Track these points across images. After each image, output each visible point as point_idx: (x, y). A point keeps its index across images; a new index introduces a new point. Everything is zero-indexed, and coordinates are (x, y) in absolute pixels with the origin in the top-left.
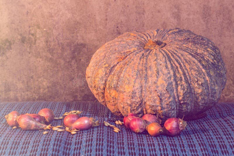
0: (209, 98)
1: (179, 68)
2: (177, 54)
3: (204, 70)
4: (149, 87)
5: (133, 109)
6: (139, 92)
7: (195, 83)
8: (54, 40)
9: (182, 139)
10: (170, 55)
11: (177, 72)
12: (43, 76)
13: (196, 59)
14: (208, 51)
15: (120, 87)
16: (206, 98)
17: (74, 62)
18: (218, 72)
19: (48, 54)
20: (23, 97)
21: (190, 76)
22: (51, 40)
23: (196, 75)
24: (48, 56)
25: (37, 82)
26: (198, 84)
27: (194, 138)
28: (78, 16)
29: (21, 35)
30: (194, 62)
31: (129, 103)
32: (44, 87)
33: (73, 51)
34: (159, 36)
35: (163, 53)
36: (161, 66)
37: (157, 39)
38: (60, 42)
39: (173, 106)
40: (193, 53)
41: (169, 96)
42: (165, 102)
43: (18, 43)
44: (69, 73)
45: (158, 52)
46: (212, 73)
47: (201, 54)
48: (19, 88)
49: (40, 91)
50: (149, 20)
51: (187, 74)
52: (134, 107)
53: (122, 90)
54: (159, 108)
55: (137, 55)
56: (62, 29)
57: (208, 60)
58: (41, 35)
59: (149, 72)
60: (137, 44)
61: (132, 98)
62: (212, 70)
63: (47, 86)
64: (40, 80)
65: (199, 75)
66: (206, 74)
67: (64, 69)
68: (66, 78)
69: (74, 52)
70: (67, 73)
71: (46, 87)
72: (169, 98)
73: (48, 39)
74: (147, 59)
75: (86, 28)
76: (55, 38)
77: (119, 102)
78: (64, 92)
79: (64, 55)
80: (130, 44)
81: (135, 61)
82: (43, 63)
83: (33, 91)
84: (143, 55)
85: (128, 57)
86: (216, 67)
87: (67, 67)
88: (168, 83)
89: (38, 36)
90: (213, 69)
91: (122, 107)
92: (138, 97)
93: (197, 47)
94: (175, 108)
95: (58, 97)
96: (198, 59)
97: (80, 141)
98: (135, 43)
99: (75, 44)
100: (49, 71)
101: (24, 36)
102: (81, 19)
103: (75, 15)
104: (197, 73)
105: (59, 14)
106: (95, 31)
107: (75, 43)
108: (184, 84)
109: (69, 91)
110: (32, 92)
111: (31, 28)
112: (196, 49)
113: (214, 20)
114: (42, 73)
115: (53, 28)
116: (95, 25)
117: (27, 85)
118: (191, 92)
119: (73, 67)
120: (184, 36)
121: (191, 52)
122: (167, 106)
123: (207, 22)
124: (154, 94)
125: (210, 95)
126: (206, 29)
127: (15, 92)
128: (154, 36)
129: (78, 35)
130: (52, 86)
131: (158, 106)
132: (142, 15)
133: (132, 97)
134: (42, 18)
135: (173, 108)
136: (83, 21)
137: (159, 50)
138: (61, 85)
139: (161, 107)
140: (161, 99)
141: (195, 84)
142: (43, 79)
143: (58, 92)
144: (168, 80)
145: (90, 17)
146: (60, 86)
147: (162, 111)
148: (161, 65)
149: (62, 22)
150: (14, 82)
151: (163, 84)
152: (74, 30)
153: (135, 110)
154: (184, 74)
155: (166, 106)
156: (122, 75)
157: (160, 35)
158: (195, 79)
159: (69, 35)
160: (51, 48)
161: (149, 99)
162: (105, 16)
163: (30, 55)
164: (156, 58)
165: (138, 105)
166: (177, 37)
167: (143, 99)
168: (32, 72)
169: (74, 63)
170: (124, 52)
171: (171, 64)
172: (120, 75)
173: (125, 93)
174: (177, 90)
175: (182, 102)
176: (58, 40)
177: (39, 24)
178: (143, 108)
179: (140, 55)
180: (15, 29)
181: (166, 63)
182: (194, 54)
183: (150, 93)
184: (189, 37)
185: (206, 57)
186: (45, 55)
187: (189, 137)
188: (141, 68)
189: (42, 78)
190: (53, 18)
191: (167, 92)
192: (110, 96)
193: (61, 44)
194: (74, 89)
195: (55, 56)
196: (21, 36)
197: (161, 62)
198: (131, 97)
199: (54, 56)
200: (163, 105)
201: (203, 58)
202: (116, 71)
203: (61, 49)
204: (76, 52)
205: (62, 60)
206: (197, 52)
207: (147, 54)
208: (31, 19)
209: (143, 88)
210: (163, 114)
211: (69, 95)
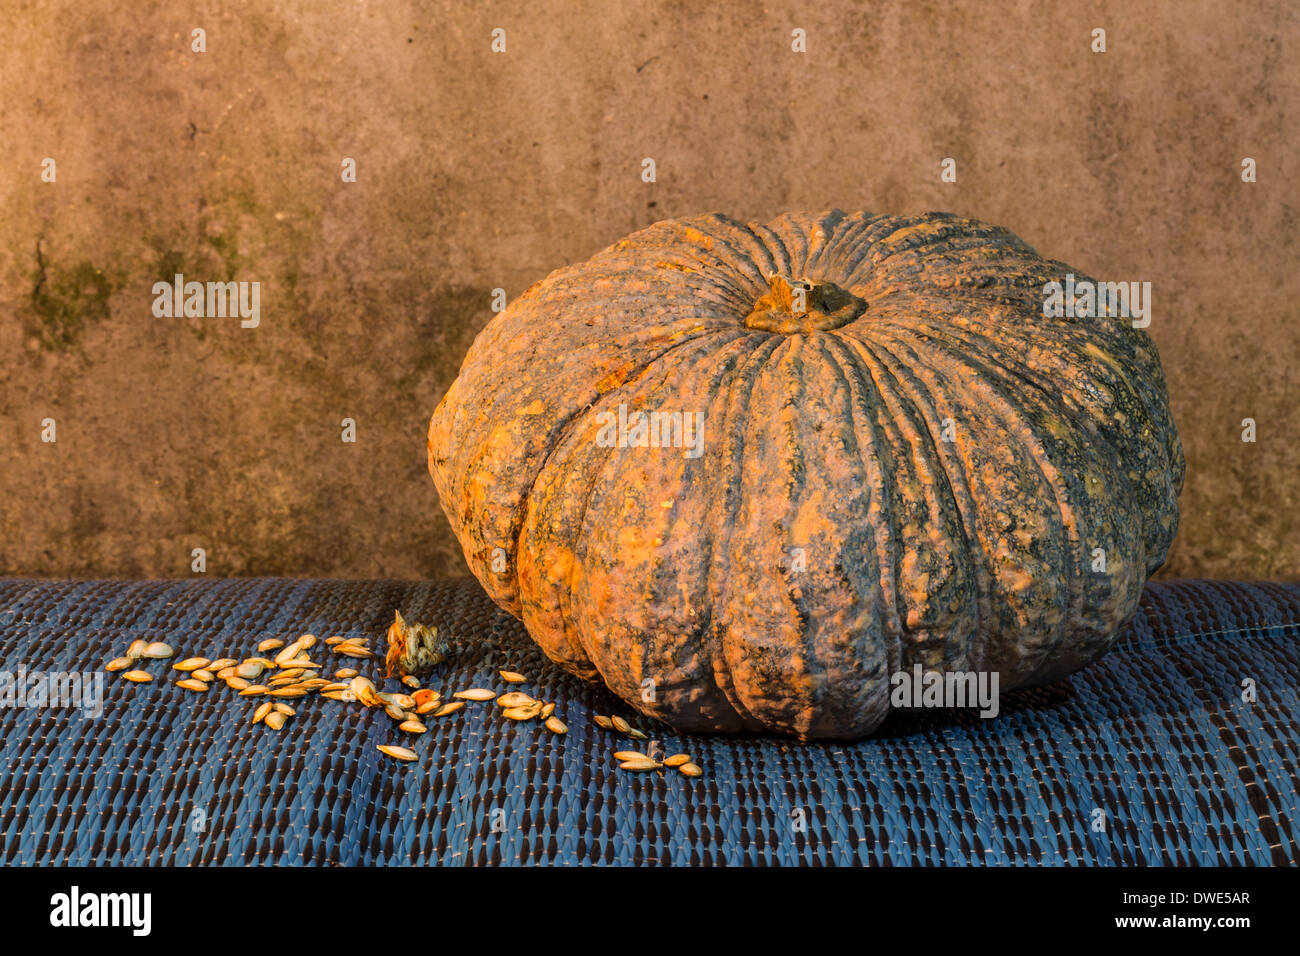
0: (1073, 619)
1: (916, 450)
2: (917, 372)
3: (1050, 471)
4: (748, 550)
5: (658, 655)
6: (691, 573)
7: (997, 535)
8: (325, 270)
9: (962, 763)
10: (876, 374)
11: (904, 472)
12: (271, 453)
13: (1014, 402)
14: (1085, 358)
15: (594, 535)
16: (1055, 619)
17: (429, 383)
18: (1133, 475)
19: (299, 339)
20: (166, 561)
21: (974, 496)
22: (312, 272)
23: (1006, 492)
24: (297, 349)
25: (239, 486)
26: (1014, 545)
27: (1022, 759)
28: (450, 147)
29: (158, 243)
30: (1002, 424)
31: (635, 624)
32: (274, 512)
33: (423, 325)
34: (833, 257)
35: (841, 359)
36: (822, 437)
37: (819, 272)
38: (356, 279)
39: (873, 655)
40: (999, 370)
41: (849, 601)
42: (827, 631)
43: (140, 287)
44: (404, 439)
45: (811, 357)
46: (1094, 486)
47: (1043, 376)
48: (145, 518)
49: (257, 533)
50: (814, 168)
51: (958, 488)
52: (665, 648)
53: (601, 549)
54: (796, 663)
55: (698, 365)
56: (367, 212)
57: (1082, 408)
58: (262, 245)
59: (754, 466)
60: (709, 297)
61: (656, 600)
62: (1095, 466)
63: (291, 507)
64: (253, 474)
65: (1021, 497)
66: (1061, 494)
67: (378, 416)
68: (388, 465)
69: (427, 332)
70: (395, 441)
71: (286, 511)
72: (852, 612)
73: (297, 266)
74: (747, 393)
75: (492, 207)
76: (331, 258)
77: (585, 612)
78: (375, 538)
79: (380, 346)
80: (671, 297)
81: (684, 395)
82: (273, 388)
83: (219, 533)
84: (730, 365)
85: (653, 367)
86: (1123, 452)
87: (394, 411)
88: (848, 531)
89: (244, 251)
90: (1102, 460)
91: (598, 643)
92: (686, 596)
93: (1028, 334)
94: (879, 665)
95: (345, 564)
96: (1026, 405)
97: (446, 772)
98: (701, 293)
99: (433, 291)
100: (300, 427)
101: (175, 249)
102: (465, 163)
103: (434, 144)
104: (1011, 486)
105: (352, 140)
106: (537, 225)
107: (437, 287)
108: (940, 540)
109: (402, 531)
110: (211, 539)
111: (209, 209)
112: (1022, 345)
113: (1145, 172)
114: (264, 437)
115: (324, 208)
116: (538, 191)
117: (186, 503)
118: (970, 586)
119: (422, 407)
120: (966, 266)
121: (993, 361)
122: (838, 654)
123: (1108, 179)
124: (773, 589)
125: (1079, 602)
126: (1105, 212)
127: (129, 538)
128: (805, 252)
129: (451, 242)
130: (318, 506)
131: (787, 653)
132: (778, 141)
133: (653, 593)
134: (268, 155)
135: (867, 667)
136: (474, 175)
137: (822, 342)
138: (360, 502)
139: (804, 657)
140: (805, 617)
141: (995, 543)
142: (269, 469)
143: (346, 539)
144: (850, 514)
145: (513, 152)
146: (356, 507)
147: (807, 681)
148: (819, 428)
149: (368, 179)
150: (123, 484)
151: (822, 536)
152: (429, 221)
153: (666, 662)
154: (943, 486)
155: (831, 653)
156: (609, 472)
157: (841, 250)
158: (1001, 517)
159: (406, 246)
160: (311, 308)
161: (742, 613)
162: (589, 145)
163: (202, 348)
164: (795, 388)
165: (682, 640)
166: (929, 267)
167: (710, 610)
168: (216, 433)
169: (426, 390)
170: (636, 342)
171: (877, 430)
172: (600, 468)
173: (616, 569)
174: (897, 573)
175: (921, 637)
176: (345, 269)
177: (252, 191)
178: (709, 657)
179: (714, 364)
180: (129, 215)
181: (850, 421)
182: (1005, 375)
183: (753, 582)
184: (992, 272)
185: (1070, 397)
186: (281, 347)
187: (997, 758)
188: (715, 441)
189: (266, 467)
190: (323, 159)
191: (839, 579)
192: (544, 575)
193: (365, 289)
194: (428, 523)
195: (334, 352)
196: (159, 250)
197: (822, 416)
198: (650, 596)
199: (329, 354)
200: (818, 651)
201: (1054, 397)
202: (579, 443)
203: (362, 318)
204: (440, 332)
205: (369, 371)
206: (1023, 365)
207: (752, 363)
208: (212, 165)
209: (717, 547)
210: (814, 694)
211: (403, 555)
